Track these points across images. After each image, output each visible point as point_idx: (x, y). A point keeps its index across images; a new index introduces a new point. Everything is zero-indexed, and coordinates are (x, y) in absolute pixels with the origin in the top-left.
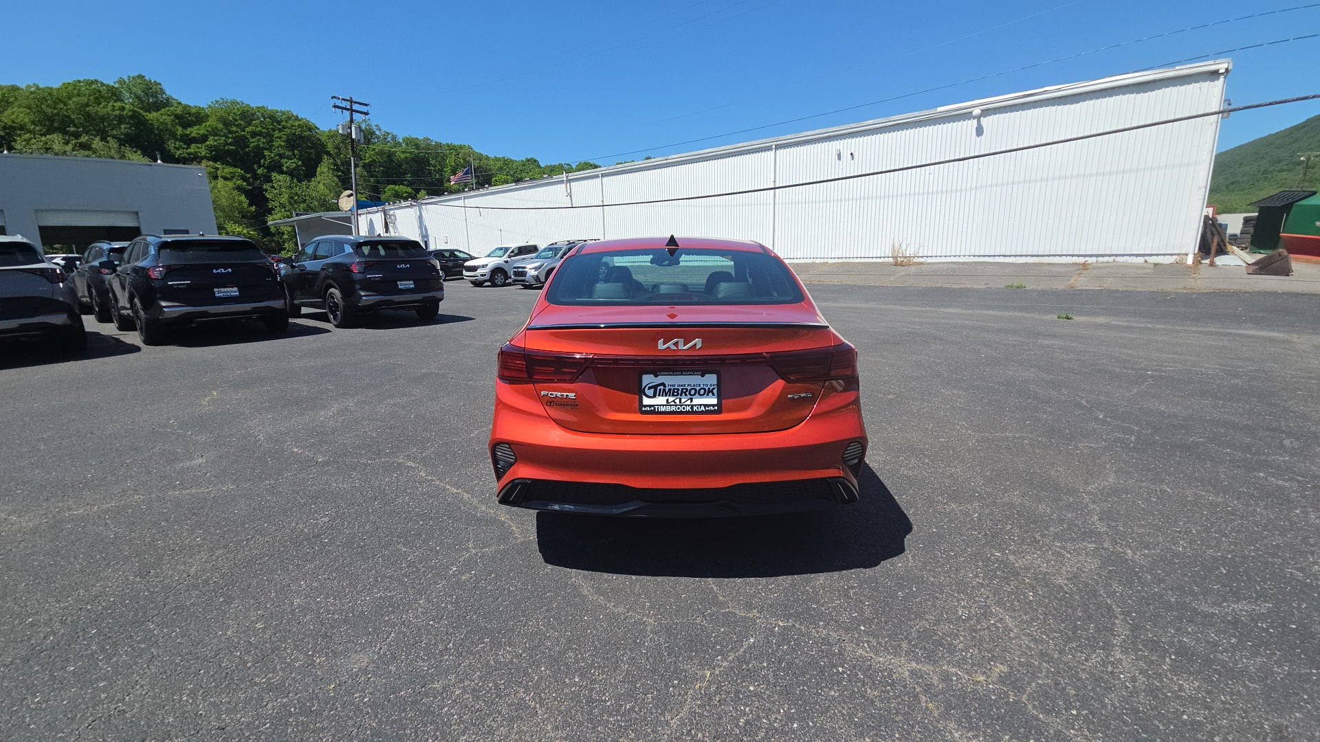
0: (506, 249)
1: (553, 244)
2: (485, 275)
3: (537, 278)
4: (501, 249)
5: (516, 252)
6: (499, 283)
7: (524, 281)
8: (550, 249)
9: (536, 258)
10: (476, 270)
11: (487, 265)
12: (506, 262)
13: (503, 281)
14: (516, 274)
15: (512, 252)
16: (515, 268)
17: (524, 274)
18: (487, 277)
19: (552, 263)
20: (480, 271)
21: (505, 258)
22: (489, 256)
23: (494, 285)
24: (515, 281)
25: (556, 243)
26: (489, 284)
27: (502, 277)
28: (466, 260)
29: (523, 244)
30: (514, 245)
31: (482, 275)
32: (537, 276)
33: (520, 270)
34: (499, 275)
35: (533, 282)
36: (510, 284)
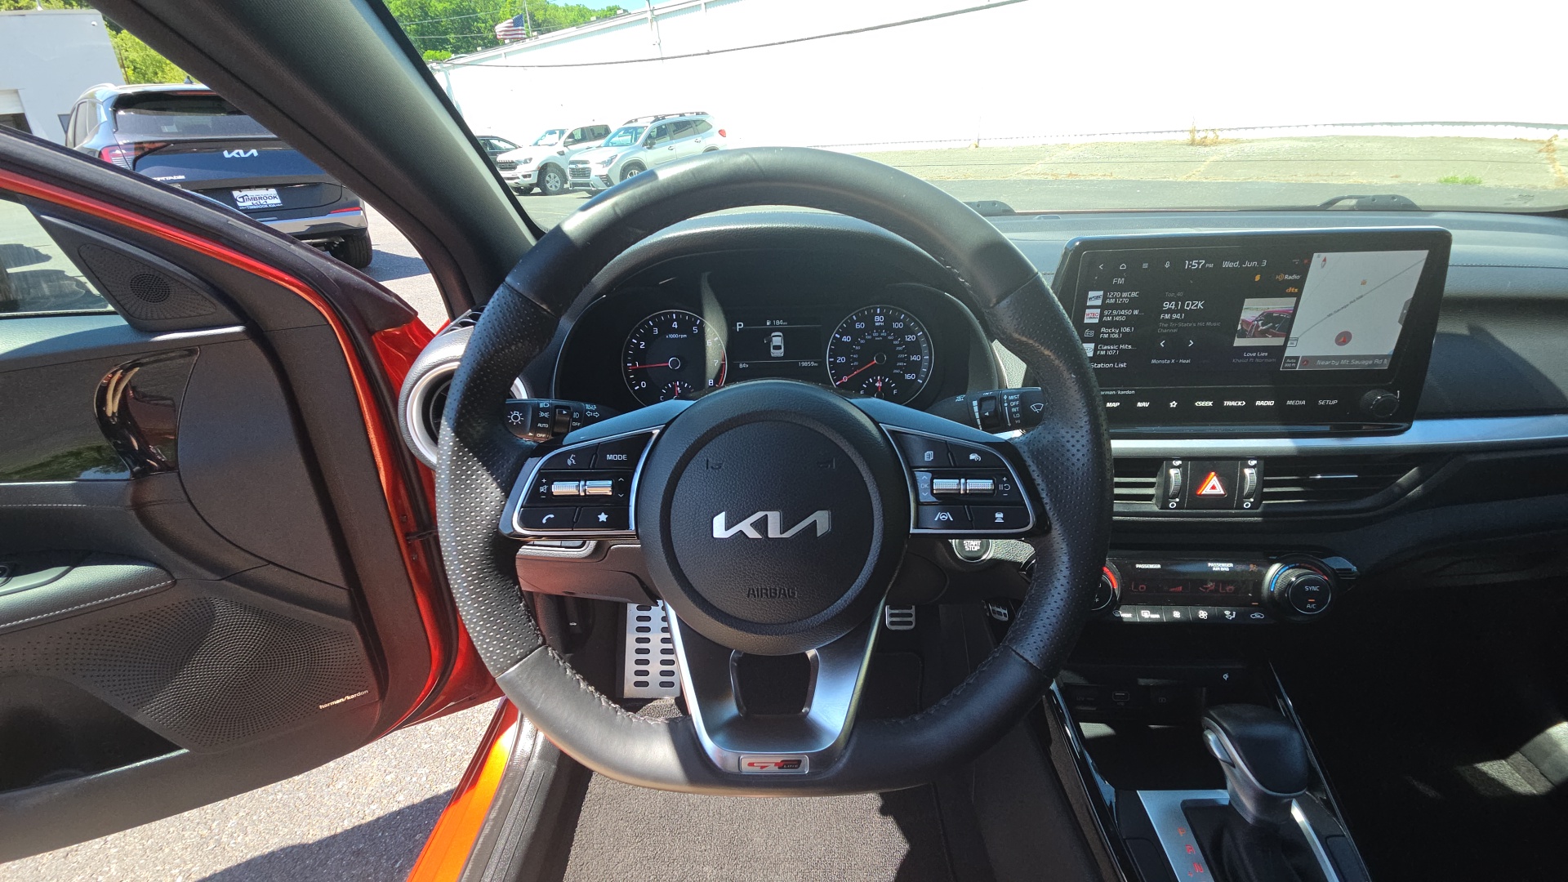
0: (562, 132)
1: (631, 122)
2: (530, 176)
3: (607, 180)
4: (552, 132)
5: (578, 136)
6: (553, 189)
7: (587, 185)
8: (627, 131)
9: (607, 145)
10: (515, 168)
11: (531, 159)
12: (562, 153)
13: (558, 185)
14: (575, 173)
15: (571, 136)
16: (572, 163)
17: (585, 173)
18: (533, 180)
19: (632, 153)
20: (521, 170)
21: (560, 147)
22: (536, 144)
23: (545, 193)
24: (574, 185)
25: (636, 120)
26: (537, 190)
27: (557, 179)
28: (502, 152)
29: (588, 123)
30: (574, 124)
31: (525, 176)
32: (607, 175)
33: (580, 166)
34: (552, 175)
35: (602, 186)
36: (567, 191)
